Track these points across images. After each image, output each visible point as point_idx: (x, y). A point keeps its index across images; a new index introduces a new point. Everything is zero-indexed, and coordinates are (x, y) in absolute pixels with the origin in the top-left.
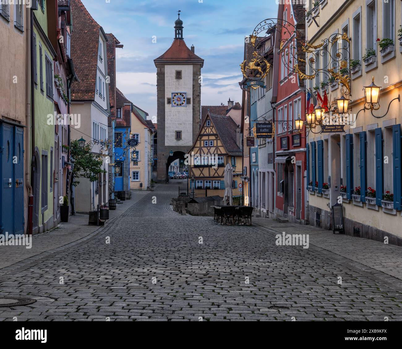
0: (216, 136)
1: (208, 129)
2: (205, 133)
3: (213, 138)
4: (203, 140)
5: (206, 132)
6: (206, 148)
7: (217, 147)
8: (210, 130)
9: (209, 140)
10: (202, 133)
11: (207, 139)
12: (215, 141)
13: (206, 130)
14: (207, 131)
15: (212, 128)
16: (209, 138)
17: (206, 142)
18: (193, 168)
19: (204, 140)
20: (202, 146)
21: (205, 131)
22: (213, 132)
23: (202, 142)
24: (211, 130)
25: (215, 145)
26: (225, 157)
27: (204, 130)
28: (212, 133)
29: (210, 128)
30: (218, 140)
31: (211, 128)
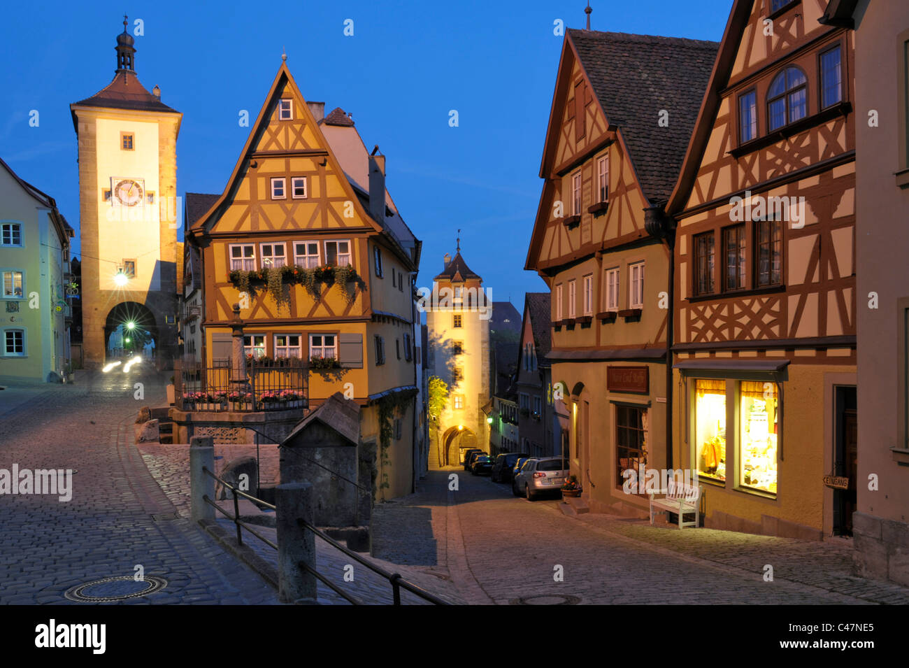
0: (321, 160)
1: (282, 132)
2: (273, 147)
3: (307, 164)
4: (262, 175)
5: (278, 144)
6: (276, 207)
7: (325, 203)
8: (292, 136)
9: (289, 175)
10: (260, 147)
11: (283, 169)
12: (315, 180)
13: (277, 133)
14: (281, 137)
15: (302, 129)
16: (288, 165)
17: (279, 184)
18: (223, 285)
19: (269, 176)
20: (262, 195)
21: (274, 138)
22: (304, 143)
23: (261, 182)
24: (299, 135)
25: (316, 193)
26: (356, 240)
27: (266, 137)
28: (299, 147)
29: (294, 129)
30: (329, 173)
31: (298, 127)
